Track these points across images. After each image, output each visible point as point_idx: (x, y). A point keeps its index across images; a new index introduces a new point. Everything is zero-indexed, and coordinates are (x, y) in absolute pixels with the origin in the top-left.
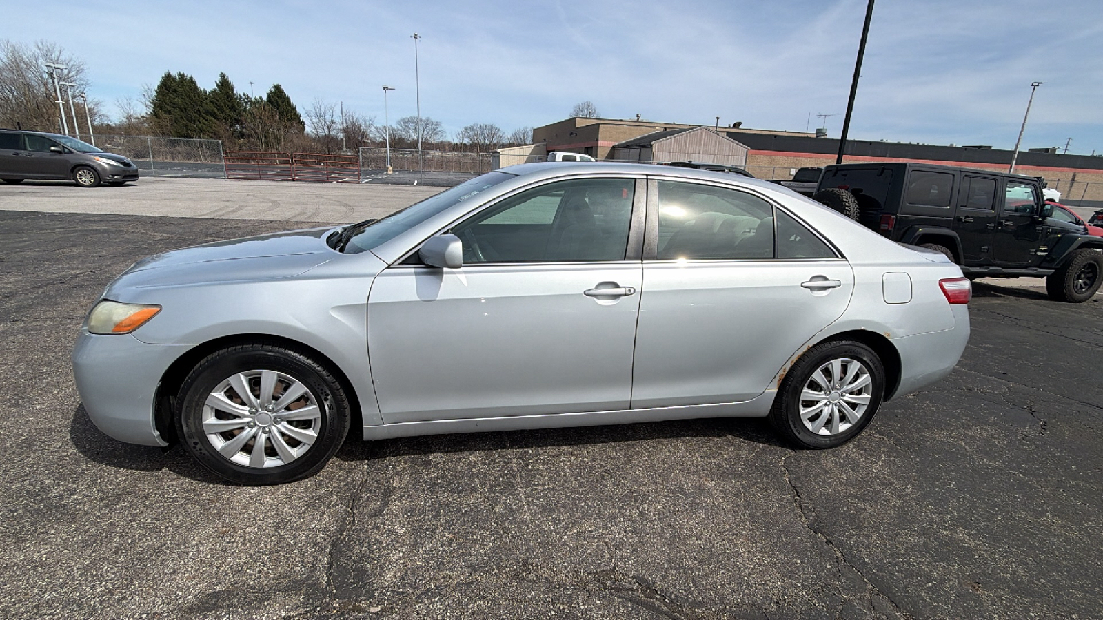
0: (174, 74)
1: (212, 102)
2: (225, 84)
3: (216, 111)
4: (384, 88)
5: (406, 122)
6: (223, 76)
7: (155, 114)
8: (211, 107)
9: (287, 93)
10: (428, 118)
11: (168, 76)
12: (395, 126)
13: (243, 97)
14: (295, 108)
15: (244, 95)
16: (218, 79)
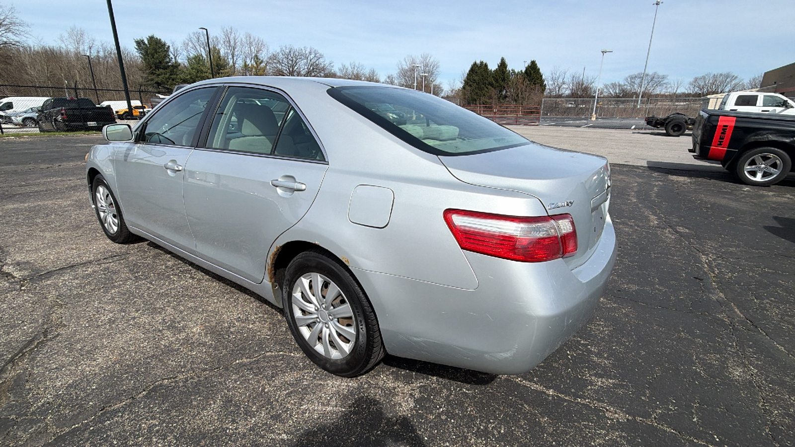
0: (478, 62)
1: (493, 77)
2: (503, 65)
3: (494, 82)
4: (603, 52)
5: (632, 78)
6: (503, 60)
7: (464, 88)
8: (491, 80)
9: (539, 66)
10: (655, 73)
11: (475, 64)
12: (622, 83)
13: (511, 71)
14: (542, 76)
15: (512, 70)
16: (499, 61)
